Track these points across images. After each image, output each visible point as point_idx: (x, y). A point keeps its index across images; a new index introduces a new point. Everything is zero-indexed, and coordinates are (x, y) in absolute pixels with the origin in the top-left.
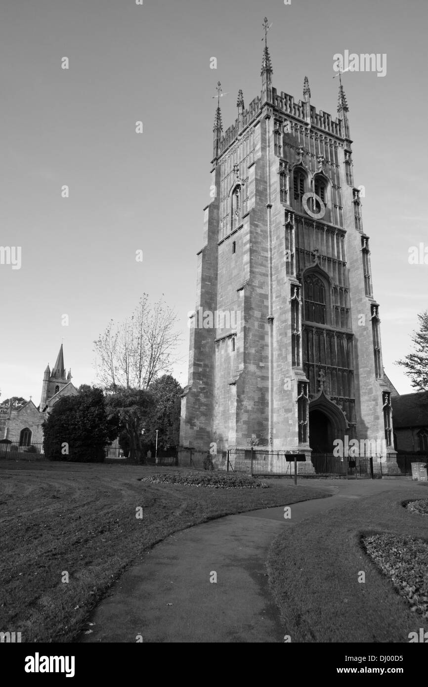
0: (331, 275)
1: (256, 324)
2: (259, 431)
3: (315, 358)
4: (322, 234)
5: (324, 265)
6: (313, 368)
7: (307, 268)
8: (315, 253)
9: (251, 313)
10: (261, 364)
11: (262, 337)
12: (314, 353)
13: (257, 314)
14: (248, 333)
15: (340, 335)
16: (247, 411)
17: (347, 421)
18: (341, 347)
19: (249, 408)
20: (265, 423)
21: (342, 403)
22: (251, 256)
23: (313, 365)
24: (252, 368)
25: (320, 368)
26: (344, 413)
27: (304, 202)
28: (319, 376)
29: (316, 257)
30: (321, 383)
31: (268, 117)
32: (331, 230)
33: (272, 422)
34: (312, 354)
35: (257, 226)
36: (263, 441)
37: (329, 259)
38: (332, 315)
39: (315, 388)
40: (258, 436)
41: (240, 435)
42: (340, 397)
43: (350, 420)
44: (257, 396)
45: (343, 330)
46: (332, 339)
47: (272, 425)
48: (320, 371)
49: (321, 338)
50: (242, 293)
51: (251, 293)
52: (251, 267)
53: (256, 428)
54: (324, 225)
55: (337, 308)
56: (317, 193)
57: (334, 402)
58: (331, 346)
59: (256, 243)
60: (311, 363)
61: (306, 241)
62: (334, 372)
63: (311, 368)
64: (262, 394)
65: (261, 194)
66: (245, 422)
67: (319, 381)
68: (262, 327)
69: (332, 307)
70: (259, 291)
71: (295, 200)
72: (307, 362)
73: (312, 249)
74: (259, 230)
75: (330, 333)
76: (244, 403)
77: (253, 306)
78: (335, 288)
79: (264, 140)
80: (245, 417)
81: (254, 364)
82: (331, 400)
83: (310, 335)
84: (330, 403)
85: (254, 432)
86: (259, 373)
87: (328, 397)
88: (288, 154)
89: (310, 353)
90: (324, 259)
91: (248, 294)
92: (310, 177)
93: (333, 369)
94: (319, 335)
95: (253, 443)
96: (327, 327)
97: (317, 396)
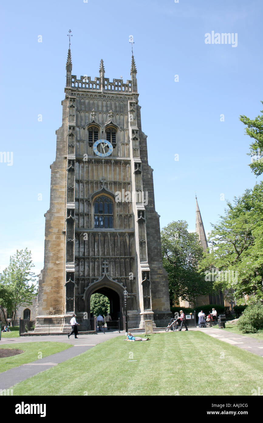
1: (54, 237)
2: (55, 305)
3: (101, 252)
4: (110, 166)
5: (111, 188)
6: (99, 259)
7: (95, 193)
8: (102, 181)
9: (50, 230)
10: (57, 262)
11: (58, 245)
12: (100, 250)
13: (55, 230)
14: (47, 244)
15: (122, 234)
16: (46, 293)
17: (127, 293)
18: (125, 242)
19: (48, 291)
20: (60, 299)
22: (51, 193)
23: (99, 258)
24: (50, 265)
25: (104, 259)
26: (125, 288)
27: (95, 148)
28: (104, 265)
29: (104, 183)
30: (105, 269)
32: (117, 163)
34: (98, 251)
35: (56, 172)
36: (58, 312)
37: (115, 183)
38: (117, 221)
39: (100, 273)
40: (55, 308)
41: (41, 308)
42: (122, 277)
44: (54, 283)
45: (127, 230)
46: (116, 238)
47: (64, 301)
48: (104, 261)
51: (51, 217)
52: (51, 200)
53: (53, 303)
54: (111, 160)
55: (121, 216)
56: (108, 139)
57: (116, 281)
58: (115, 243)
59: (55, 184)
60: (97, 257)
61: (96, 174)
62: (118, 260)
64: (58, 281)
65: (61, 151)
66: (44, 301)
67: (103, 269)
68: (58, 238)
69: (116, 216)
70: (57, 215)
71: (88, 146)
72: (94, 257)
73: (100, 178)
74: (58, 175)
75: (113, 235)
76: (44, 288)
77: (52, 226)
78: (119, 203)
79: (64, 113)
80: (44, 296)
81: (52, 263)
82: (114, 279)
83: (97, 238)
84: (112, 282)
85: (51, 306)
86: (55, 268)
87: (111, 279)
88: (83, 118)
89: (96, 250)
90: (111, 183)
91: (48, 218)
92: (102, 129)
93: (116, 258)
94: (104, 237)
95: (50, 313)
96: (112, 230)
97: (100, 279)
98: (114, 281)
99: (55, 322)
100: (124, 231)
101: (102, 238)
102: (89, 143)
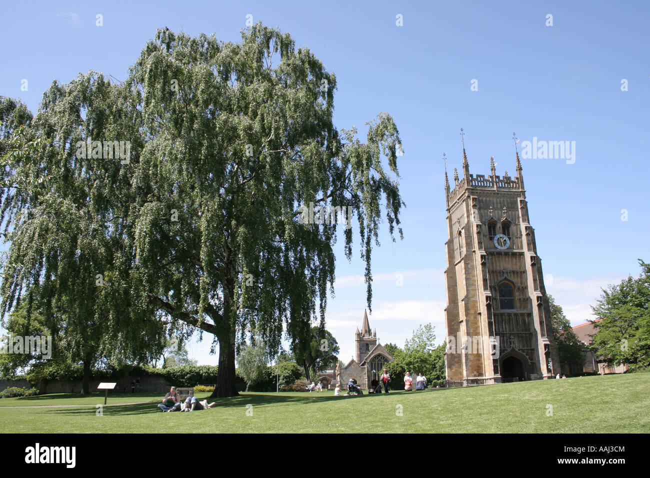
0: (515, 281)
1: (472, 317)
2: (478, 370)
3: (507, 329)
4: (508, 257)
5: (511, 276)
6: (507, 335)
7: (499, 281)
8: (504, 271)
9: (469, 312)
11: (476, 323)
12: (507, 327)
13: (472, 311)
14: (468, 322)
15: (522, 315)
16: (471, 361)
17: (529, 361)
18: (524, 321)
19: (472, 359)
20: (482, 366)
21: (526, 351)
22: (466, 281)
23: (506, 333)
25: (511, 334)
26: (528, 357)
27: (495, 242)
28: (511, 339)
29: (505, 273)
30: (512, 342)
31: (469, 197)
32: (514, 254)
33: (484, 365)
34: (506, 328)
35: (468, 263)
36: (481, 374)
37: (514, 272)
38: (517, 304)
39: (509, 345)
40: (478, 372)
41: (468, 372)
42: (525, 348)
43: (532, 360)
45: (525, 311)
46: (518, 317)
47: (485, 366)
48: (511, 336)
49: (511, 318)
50: (463, 302)
51: (468, 301)
52: (467, 287)
53: (477, 368)
54: (509, 252)
55: (520, 299)
56: (504, 233)
57: (520, 352)
58: (517, 321)
59: (468, 273)
60: (505, 332)
61: (498, 264)
62: (520, 335)
63: (505, 335)
65: (469, 244)
66: (470, 366)
67: (510, 342)
68: (475, 318)
69: (516, 299)
70: (473, 299)
71: (491, 241)
72: (503, 332)
73: (502, 268)
74: (469, 265)
75: (516, 315)
76: (469, 357)
77: (469, 308)
78: (519, 288)
79: (468, 211)
80: (470, 364)
82: (519, 350)
83: (504, 317)
84: (518, 352)
85: (475, 370)
87: (517, 350)
88: (483, 215)
89: (504, 327)
90: (510, 272)
92: (499, 225)
93: (519, 333)
94: (509, 316)
95: (475, 376)
96: (514, 311)
97: (509, 350)
98: (519, 351)
99: (479, 382)
100: (524, 312)
101: (507, 318)
102: (490, 237)
